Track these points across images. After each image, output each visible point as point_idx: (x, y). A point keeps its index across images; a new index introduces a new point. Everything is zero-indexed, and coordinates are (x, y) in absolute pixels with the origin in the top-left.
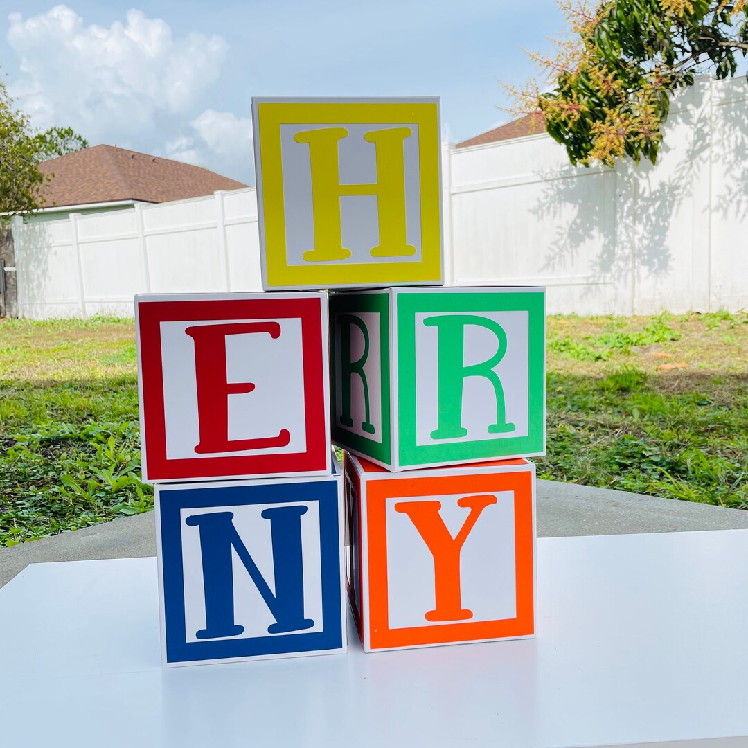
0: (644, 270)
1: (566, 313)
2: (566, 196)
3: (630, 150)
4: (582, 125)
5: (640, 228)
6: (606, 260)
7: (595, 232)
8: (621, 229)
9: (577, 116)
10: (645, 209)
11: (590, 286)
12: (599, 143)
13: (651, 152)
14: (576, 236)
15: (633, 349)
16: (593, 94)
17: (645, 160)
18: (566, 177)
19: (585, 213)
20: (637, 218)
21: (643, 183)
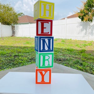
0: (90, 35)
1: (80, 40)
2: (81, 25)
3: (89, 20)
4: (83, 17)
5: (90, 30)
6: (86, 34)
7: (84, 30)
8: (88, 30)
9: (82, 16)
10: (91, 27)
11: (84, 37)
12: (85, 19)
13: (91, 21)
14: (82, 30)
15: (86, 46)
16: (84, 13)
17: (90, 22)
18: (81, 23)
19: (83, 27)
20: (90, 28)
21: (91, 24)
